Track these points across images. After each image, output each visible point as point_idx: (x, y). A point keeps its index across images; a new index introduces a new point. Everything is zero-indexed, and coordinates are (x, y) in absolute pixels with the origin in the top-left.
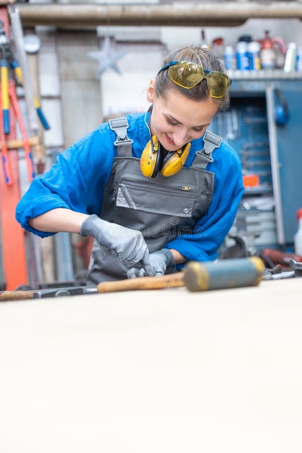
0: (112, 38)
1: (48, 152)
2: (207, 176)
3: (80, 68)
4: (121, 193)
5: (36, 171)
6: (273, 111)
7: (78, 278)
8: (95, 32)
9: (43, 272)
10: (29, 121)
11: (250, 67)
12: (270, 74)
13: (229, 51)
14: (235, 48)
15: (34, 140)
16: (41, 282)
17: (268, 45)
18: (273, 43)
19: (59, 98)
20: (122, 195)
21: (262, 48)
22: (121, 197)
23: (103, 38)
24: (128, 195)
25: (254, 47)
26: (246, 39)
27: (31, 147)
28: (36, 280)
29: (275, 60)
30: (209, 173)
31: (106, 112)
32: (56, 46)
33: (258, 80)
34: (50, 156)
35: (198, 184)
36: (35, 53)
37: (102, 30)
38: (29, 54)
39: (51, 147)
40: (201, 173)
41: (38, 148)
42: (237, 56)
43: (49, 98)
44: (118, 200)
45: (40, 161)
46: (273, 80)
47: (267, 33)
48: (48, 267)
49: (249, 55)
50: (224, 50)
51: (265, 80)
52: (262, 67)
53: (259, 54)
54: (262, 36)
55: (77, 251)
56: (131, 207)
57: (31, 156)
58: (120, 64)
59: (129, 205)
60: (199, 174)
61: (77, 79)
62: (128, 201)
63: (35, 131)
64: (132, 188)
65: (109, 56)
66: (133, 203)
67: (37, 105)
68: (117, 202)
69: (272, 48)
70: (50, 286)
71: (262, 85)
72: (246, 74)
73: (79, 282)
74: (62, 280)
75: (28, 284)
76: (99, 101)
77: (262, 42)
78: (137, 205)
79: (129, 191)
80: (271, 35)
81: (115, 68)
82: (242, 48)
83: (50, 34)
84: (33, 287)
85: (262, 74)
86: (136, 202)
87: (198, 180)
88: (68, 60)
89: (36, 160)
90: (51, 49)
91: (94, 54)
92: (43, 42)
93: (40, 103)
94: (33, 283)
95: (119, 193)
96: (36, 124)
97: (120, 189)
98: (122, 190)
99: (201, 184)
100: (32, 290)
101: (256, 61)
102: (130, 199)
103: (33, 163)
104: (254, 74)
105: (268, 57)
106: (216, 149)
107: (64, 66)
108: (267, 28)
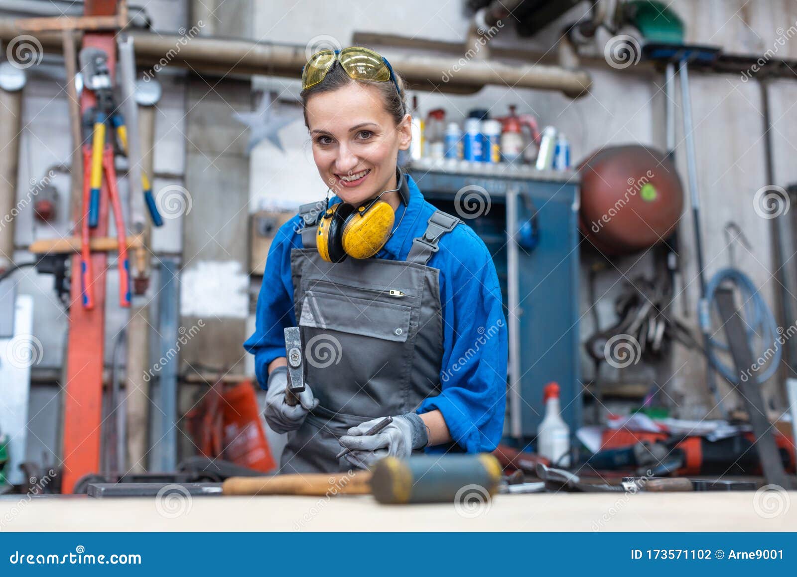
0: (274, 95)
1: (156, 261)
2: (429, 274)
3: (220, 136)
4: (308, 305)
5: (133, 290)
6: (514, 227)
7: (183, 470)
8: (248, 83)
9: (127, 455)
10: (130, 210)
11: (484, 158)
12: (514, 170)
13: (453, 130)
14: (462, 126)
15: (137, 241)
16: (122, 471)
17: (513, 127)
18: (520, 125)
19: (181, 178)
20: (308, 309)
21: (504, 131)
22: (308, 312)
23: (259, 93)
24: (316, 307)
25: (492, 128)
26: (481, 115)
27: (130, 250)
28: (114, 467)
29: (522, 150)
30: (431, 270)
31: (254, 206)
32: (186, 100)
33: (495, 178)
34: (159, 267)
35: (416, 287)
36: (151, 107)
37: (260, 81)
38: (142, 106)
39: (161, 254)
40: (420, 270)
41: (140, 253)
42: (465, 139)
43: (167, 177)
44: (303, 317)
45: (141, 274)
46: (518, 179)
47: (513, 108)
48: (136, 448)
49: (483, 140)
50: (446, 128)
51: (506, 179)
52: (502, 159)
53: (499, 139)
54: (505, 112)
55: (186, 424)
56: (319, 325)
57: (127, 266)
58: (283, 135)
59: (317, 322)
60: (417, 272)
61: (213, 152)
62: (316, 318)
63: (139, 227)
64: (321, 297)
65: (267, 120)
66: (322, 320)
67: (146, 187)
68: (302, 319)
69: (519, 131)
70: (136, 479)
71: (500, 187)
72: (477, 167)
73: (185, 475)
74: (156, 469)
75: (99, 473)
76: (245, 188)
77: (504, 122)
78: (328, 322)
79: (318, 301)
80: (518, 112)
81: (275, 140)
82: (474, 127)
83: (177, 80)
84: (107, 479)
85: (501, 170)
86: (326, 318)
87: (415, 281)
88: (201, 122)
89: (135, 273)
90: (179, 102)
91: (244, 116)
92: (164, 92)
93: (151, 183)
94: (108, 472)
95: (305, 305)
96: (140, 216)
97: (306, 300)
98: (309, 300)
99: (421, 288)
100: (105, 482)
101: (494, 148)
102: (318, 312)
103: (129, 277)
104: (489, 168)
105: (512, 144)
106: (445, 233)
107: (195, 130)
108: (512, 101)
